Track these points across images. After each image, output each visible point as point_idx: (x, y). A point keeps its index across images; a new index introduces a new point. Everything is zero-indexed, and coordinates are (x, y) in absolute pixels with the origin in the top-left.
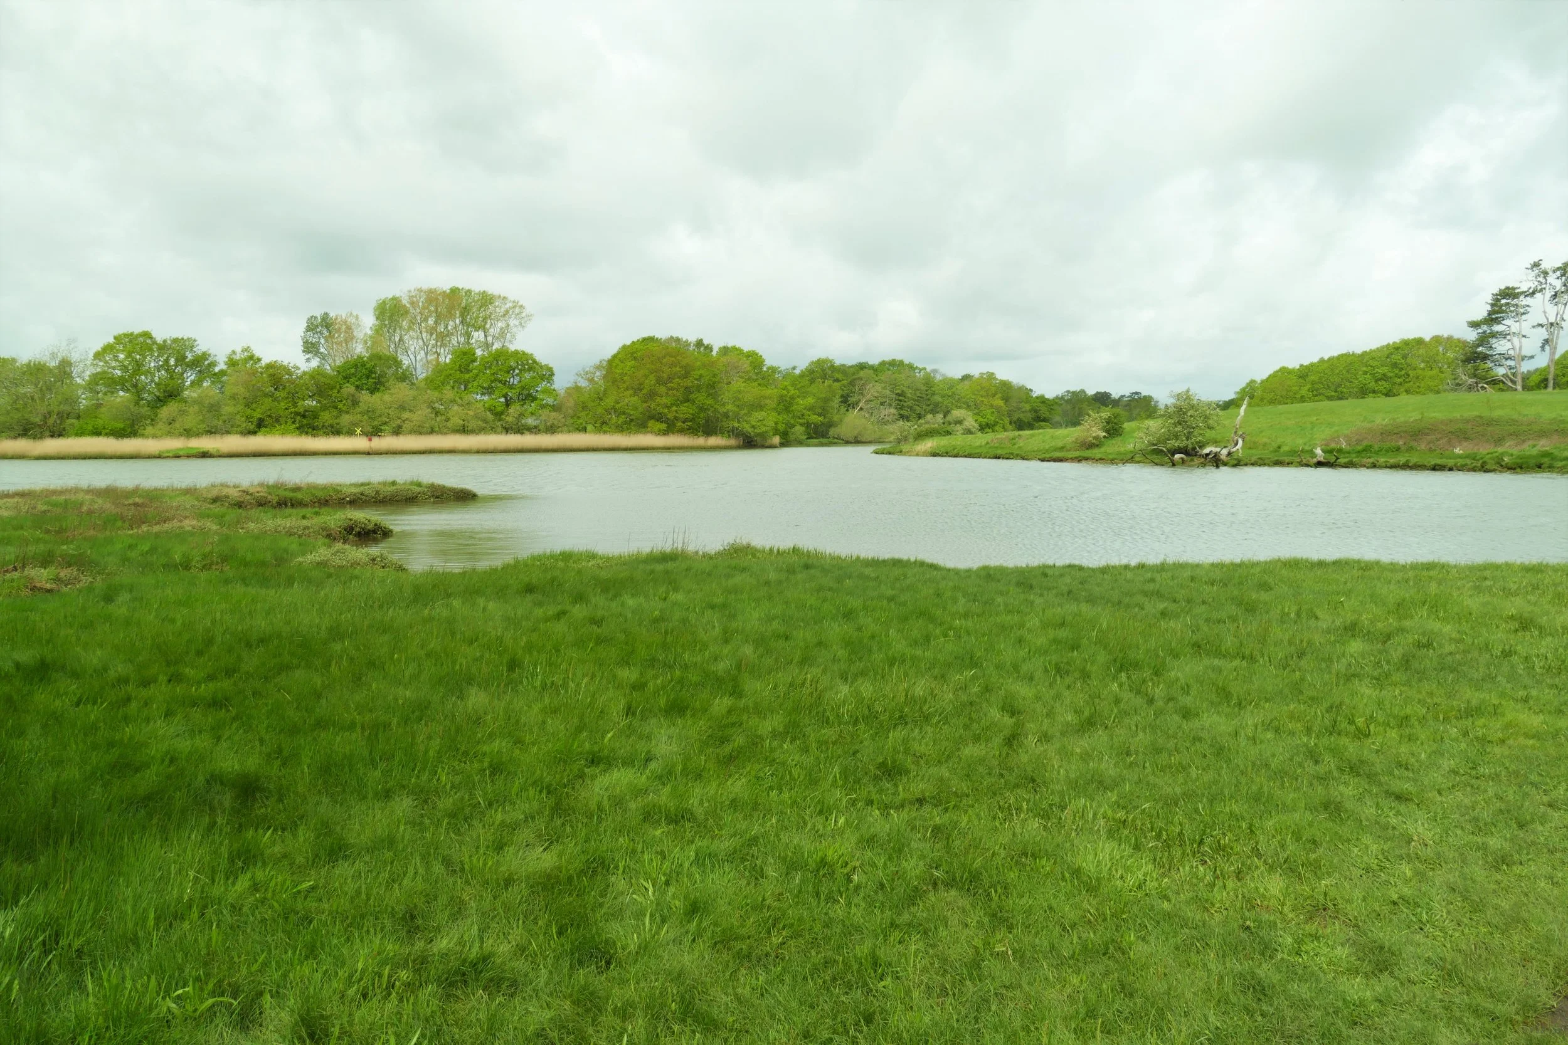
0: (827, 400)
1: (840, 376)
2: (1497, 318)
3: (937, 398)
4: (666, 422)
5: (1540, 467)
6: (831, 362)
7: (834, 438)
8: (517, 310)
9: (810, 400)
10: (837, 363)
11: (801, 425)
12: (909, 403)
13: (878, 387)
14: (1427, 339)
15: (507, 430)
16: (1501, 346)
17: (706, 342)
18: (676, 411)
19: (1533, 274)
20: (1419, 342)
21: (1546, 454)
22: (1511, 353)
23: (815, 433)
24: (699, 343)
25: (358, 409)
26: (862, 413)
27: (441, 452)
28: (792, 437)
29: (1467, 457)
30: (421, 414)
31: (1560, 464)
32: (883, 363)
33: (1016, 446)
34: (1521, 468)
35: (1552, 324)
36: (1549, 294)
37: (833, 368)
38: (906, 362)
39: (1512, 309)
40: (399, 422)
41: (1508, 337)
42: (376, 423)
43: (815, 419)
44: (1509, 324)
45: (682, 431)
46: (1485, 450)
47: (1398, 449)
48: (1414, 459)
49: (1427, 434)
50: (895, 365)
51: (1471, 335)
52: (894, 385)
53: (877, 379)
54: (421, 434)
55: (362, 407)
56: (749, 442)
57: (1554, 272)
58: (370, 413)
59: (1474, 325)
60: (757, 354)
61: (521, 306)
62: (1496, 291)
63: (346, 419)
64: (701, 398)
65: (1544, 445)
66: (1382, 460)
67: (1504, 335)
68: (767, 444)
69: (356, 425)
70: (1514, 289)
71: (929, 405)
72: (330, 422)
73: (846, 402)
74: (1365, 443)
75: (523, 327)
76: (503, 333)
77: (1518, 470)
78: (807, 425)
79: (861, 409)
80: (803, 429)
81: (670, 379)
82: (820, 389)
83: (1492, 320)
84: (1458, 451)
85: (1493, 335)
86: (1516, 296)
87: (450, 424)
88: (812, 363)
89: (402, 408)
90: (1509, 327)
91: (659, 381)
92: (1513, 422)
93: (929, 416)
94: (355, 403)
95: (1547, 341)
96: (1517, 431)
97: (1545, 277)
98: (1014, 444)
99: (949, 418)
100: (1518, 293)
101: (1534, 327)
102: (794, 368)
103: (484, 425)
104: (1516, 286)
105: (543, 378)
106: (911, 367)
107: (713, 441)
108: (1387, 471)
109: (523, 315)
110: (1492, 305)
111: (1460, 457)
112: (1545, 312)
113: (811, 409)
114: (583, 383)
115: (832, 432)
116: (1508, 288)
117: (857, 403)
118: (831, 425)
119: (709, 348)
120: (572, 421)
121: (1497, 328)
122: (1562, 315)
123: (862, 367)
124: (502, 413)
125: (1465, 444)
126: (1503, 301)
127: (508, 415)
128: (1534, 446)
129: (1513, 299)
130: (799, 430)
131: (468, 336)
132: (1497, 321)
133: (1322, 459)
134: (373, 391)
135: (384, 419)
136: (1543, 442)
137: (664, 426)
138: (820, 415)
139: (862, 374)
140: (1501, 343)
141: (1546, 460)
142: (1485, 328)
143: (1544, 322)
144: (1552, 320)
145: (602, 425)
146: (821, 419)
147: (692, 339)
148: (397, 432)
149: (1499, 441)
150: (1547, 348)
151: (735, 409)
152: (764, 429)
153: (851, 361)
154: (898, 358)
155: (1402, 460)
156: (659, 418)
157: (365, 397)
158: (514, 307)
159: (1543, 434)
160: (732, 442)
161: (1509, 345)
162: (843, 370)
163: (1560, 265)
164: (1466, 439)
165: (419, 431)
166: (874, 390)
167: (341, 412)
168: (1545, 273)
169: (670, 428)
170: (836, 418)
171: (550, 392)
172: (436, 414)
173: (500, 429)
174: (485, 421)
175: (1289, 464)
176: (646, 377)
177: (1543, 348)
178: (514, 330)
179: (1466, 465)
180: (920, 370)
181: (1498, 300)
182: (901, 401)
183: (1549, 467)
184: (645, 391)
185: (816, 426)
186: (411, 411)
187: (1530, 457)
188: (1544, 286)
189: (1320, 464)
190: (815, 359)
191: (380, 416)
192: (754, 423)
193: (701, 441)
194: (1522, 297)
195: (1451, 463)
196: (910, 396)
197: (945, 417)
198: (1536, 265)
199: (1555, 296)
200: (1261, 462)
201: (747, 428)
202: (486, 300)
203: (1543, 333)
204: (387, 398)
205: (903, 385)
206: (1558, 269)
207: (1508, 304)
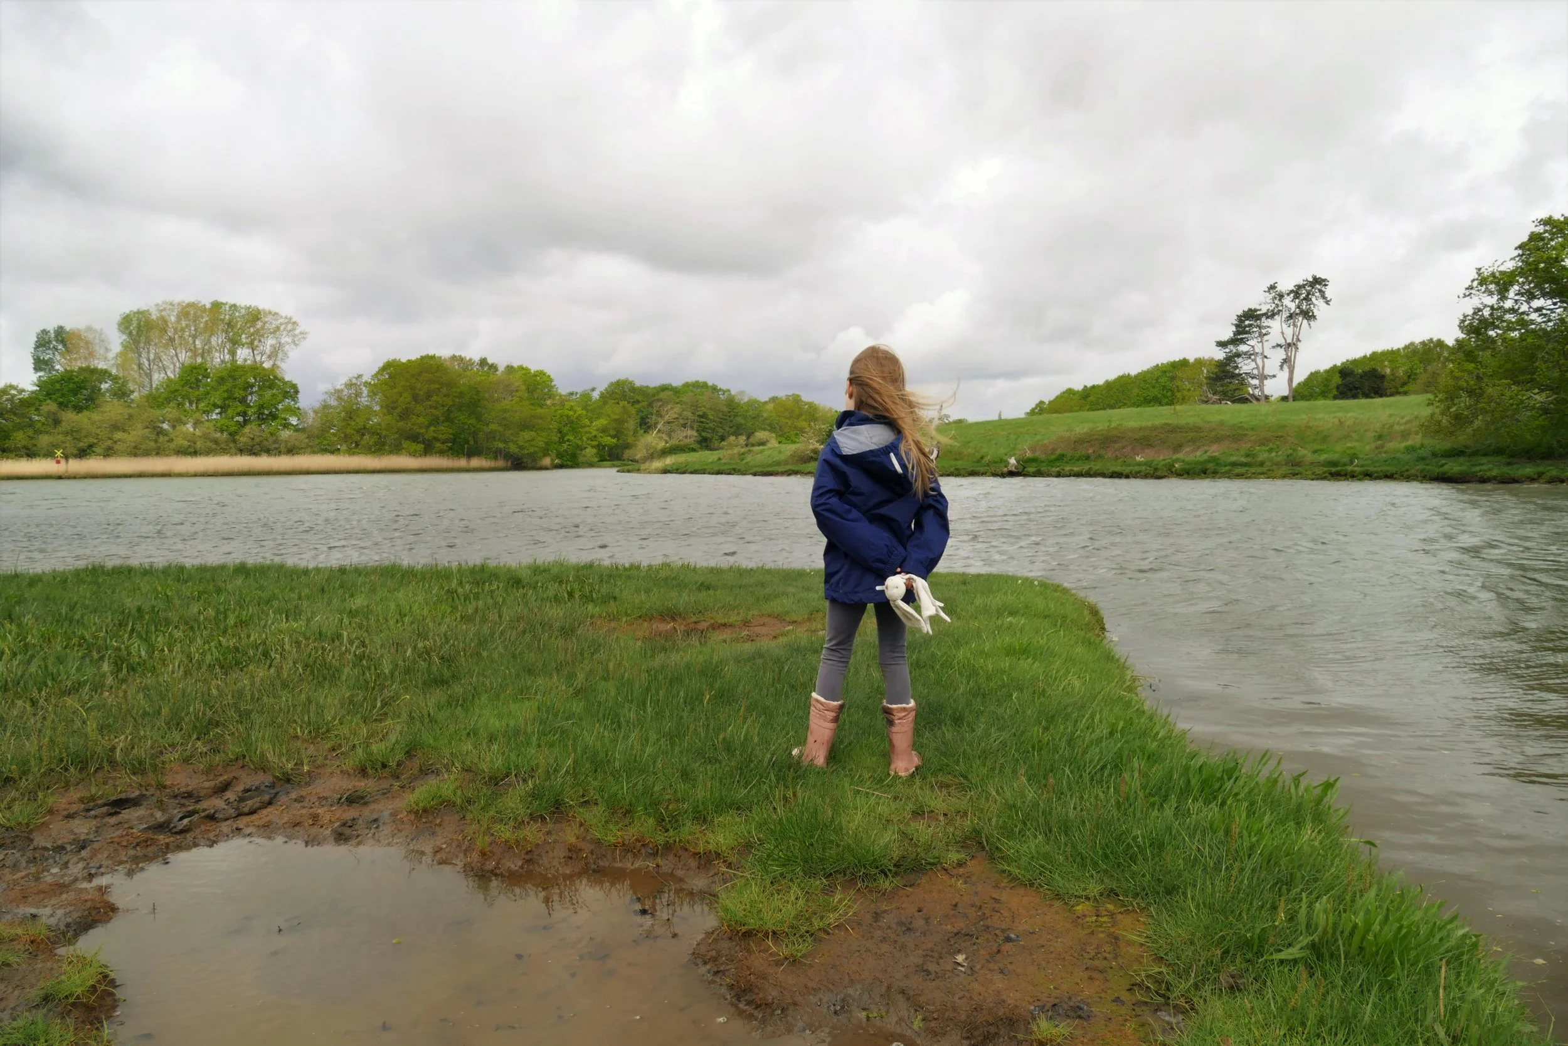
0: (620, 422)
1: (640, 398)
2: (1242, 339)
3: (740, 420)
4: (424, 443)
5: (1205, 473)
6: (631, 383)
7: (628, 460)
8: (290, 327)
9: (603, 422)
10: (638, 384)
11: (593, 447)
12: (711, 425)
13: (678, 409)
14: (1192, 360)
15: (241, 451)
16: (1245, 366)
17: (490, 361)
18: (434, 431)
19: (1271, 296)
20: (1184, 363)
21: (1214, 460)
22: (1255, 372)
23: (610, 455)
24: (483, 362)
25: (60, 429)
26: (660, 435)
27: (153, 475)
28: (581, 459)
29: (1145, 464)
30: (137, 433)
31: (1224, 469)
32: (687, 385)
33: (744, 462)
34: (1188, 473)
35: (1289, 345)
36: (1285, 315)
37: (633, 389)
38: (710, 384)
39: (1255, 329)
40: (109, 443)
41: (1253, 357)
42: (81, 444)
43: (609, 441)
44: (1252, 343)
45: (442, 453)
46: (1161, 457)
47: (1088, 458)
48: (1097, 466)
49: (1115, 442)
50: (699, 387)
51: (1220, 355)
52: (695, 406)
53: (678, 400)
54: (135, 455)
55: (64, 427)
56: (518, 464)
57: (1288, 294)
58: (74, 432)
59: (1222, 344)
60: (544, 374)
61: (295, 323)
62: (1240, 313)
63: (44, 440)
64: (461, 417)
65: (1214, 450)
66: (1067, 468)
67: (1248, 355)
68: (538, 465)
69: (57, 447)
70: (1256, 310)
71: (731, 427)
72: (24, 443)
73: (645, 425)
74: (1059, 452)
75: (296, 345)
76: (274, 353)
77: (1185, 476)
78: (600, 447)
79: (659, 431)
80: (595, 451)
81: (429, 396)
82: (614, 410)
83: (1237, 340)
84: (1138, 458)
85: (1238, 355)
86: (1258, 318)
87: (172, 446)
88: (612, 384)
89: (115, 427)
90: (1253, 347)
91: (416, 398)
92: (1197, 429)
93: (732, 438)
94: (57, 422)
95: (1285, 361)
96: (1196, 435)
97: (1280, 300)
98: (743, 460)
99: (751, 440)
100: (1259, 315)
101: (1273, 347)
102: (593, 390)
103: (214, 446)
104: (1258, 307)
105: (286, 395)
106: (714, 389)
107: (475, 462)
108: (1072, 478)
109: (297, 332)
110: (1237, 326)
111: (1139, 464)
112: (1283, 333)
113: (604, 430)
114: (333, 402)
115: (627, 454)
116: (1250, 310)
117: (656, 424)
118: (627, 446)
119: (494, 367)
120: (317, 441)
121: (1243, 348)
122: (1298, 336)
123: (665, 388)
124: (236, 433)
125: (1147, 451)
126: (1247, 322)
127: (243, 435)
128: (1206, 452)
129: (1256, 320)
130: (590, 452)
131: (233, 353)
132: (1242, 341)
133: (1013, 469)
134: (78, 409)
135: (93, 440)
136: (1214, 447)
137: (421, 447)
138: (613, 437)
139: (662, 395)
140: (1246, 362)
141: (1210, 466)
142: (1231, 347)
143: (1282, 342)
144: (1289, 340)
145: (355, 446)
146: (614, 441)
147: (476, 358)
148: (108, 453)
149: (1178, 448)
150: (1285, 367)
151: (501, 429)
152: (532, 450)
153: (654, 383)
154: (701, 380)
155: (1086, 468)
156: (414, 438)
157: (69, 417)
158: (287, 323)
159: (1218, 440)
160: (501, 463)
161: (1253, 365)
162: (643, 391)
163: (1292, 288)
164: (1151, 446)
165: (136, 452)
166: (671, 412)
167: (38, 432)
168: (1281, 296)
169: (428, 449)
170: (630, 440)
171: (296, 411)
172: (158, 434)
173: (233, 450)
174: (216, 442)
175: (983, 474)
176: (401, 394)
177: (1281, 367)
178: (287, 348)
179: (1139, 472)
180: (724, 392)
181: (1243, 322)
182: (702, 422)
183: (1214, 473)
184: (399, 410)
185: (611, 448)
186: (124, 431)
187: (1196, 463)
188: (1280, 308)
189: (1012, 474)
190: (614, 380)
191: (86, 437)
192: (520, 443)
193: (462, 462)
194: (1263, 319)
195: (1127, 470)
196: (711, 417)
197: (748, 438)
198: (1272, 287)
199: (1291, 316)
200: (956, 472)
201: (513, 448)
202: (254, 316)
203: (1281, 354)
204: (96, 417)
205: (705, 406)
206: (1292, 291)
207: (1250, 325)
